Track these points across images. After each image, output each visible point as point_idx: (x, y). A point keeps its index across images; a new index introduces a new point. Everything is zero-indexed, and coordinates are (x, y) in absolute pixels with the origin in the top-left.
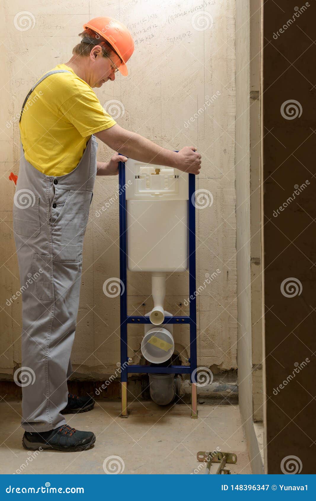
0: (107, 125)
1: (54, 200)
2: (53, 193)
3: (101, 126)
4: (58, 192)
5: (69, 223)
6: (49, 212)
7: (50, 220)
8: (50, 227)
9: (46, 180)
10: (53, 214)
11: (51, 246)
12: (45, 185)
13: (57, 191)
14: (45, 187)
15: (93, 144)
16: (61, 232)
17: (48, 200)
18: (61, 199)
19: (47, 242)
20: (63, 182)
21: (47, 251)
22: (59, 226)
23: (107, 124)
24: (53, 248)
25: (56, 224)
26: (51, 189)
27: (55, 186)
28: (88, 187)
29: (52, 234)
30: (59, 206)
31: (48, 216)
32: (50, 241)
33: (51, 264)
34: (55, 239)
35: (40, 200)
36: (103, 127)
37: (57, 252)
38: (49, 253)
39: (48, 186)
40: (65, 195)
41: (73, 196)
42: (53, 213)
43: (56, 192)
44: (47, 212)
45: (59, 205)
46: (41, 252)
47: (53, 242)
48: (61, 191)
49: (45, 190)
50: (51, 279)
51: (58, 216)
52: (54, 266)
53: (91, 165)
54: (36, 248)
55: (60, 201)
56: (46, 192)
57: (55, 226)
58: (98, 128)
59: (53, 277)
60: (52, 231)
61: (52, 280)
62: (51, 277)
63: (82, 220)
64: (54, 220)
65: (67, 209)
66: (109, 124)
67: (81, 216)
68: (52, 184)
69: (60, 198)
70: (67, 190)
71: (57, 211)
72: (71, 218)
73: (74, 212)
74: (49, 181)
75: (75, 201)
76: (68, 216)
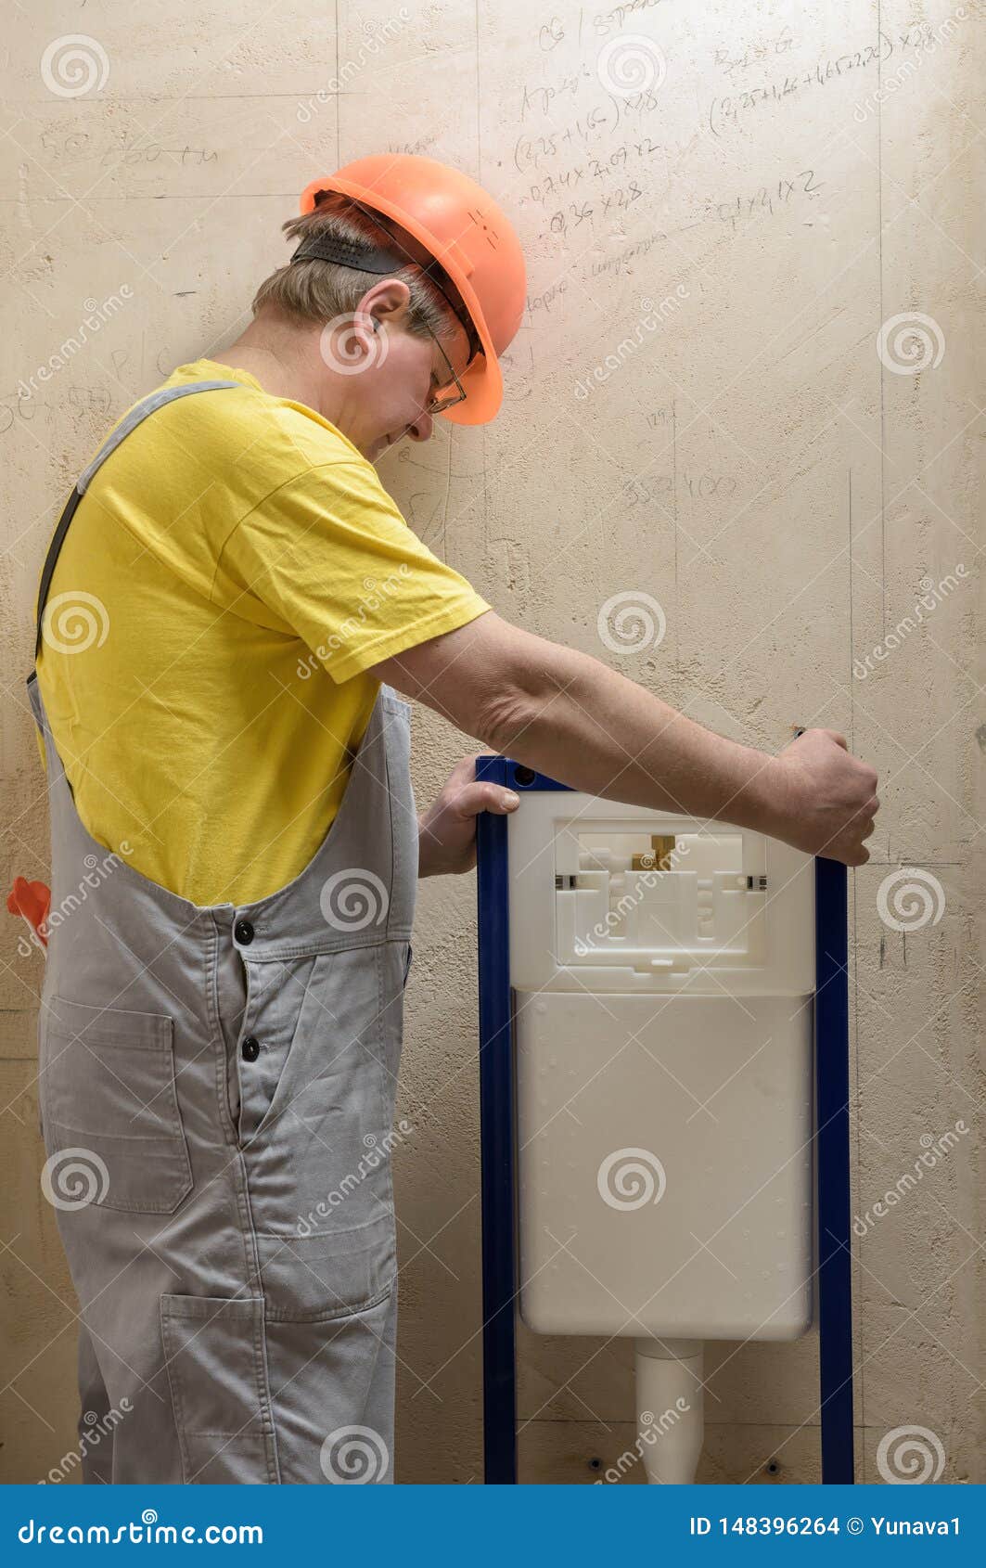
0: (446, 616)
1: (247, 1023)
2: (235, 989)
3: (419, 621)
4: (262, 978)
5: (322, 1121)
6: (228, 1080)
7: (236, 1121)
8: (239, 1157)
9: (197, 928)
10: (244, 1092)
11: (249, 1247)
12: (195, 950)
13: (255, 977)
14: (194, 964)
15: (391, 714)
16: (291, 1171)
17: (214, 1026)
18: (274, 1012)
19: (228, 1231)
20: (276, 925)
21: (236, 1276)
22: (280, 1142)
23: (446, 610)
24: (263, 1258)
25: (264, 1138)
26: (226, 969)
27: (246, 951)
28: (397, 924)
29: (253, 1190)
30: (272, 1043)
31: (221, 1105)
32: (245, 1223)
33: (258, 1338)
34: (265, 1210)
35: (177, 1030)
36: (427, 623)
37: (282, 1272)
38: (246, 1280)
39: (211, 956)
40: (297, 981)
41: (333, 982)
42: (245, 1085)
43: (251, 984)
44: (217, 1083)
45: (272, 1039)
46: (205, 1284)
47: (257, 1229)
48: (273, 974)
49: (194, 976)
50: (264, 1412)
51: (271, 1099)
52: (271, 1344)
53: (394, 819)
54: (179, 1268)
55: (274, 1023)
56: (201, 986)
57: (258, 1148)
58: (406, 628)
59: (269, 1399)
60: (249, 1174)
61: (266, 1415)
62: (263, 1400)
63: (381, 1091)
64: (255, 1121)
65: (308, 1057)
66: (457, 610)
67: (376, 1071)
68: (230, 945)
69: (272, 1006)
70: (303, 960)
71: (267, 1073)
72: (332, 1094)
73: (343, 1059)
74: (213, 930)
75: (345, 1007)
76: (318, 1089)
